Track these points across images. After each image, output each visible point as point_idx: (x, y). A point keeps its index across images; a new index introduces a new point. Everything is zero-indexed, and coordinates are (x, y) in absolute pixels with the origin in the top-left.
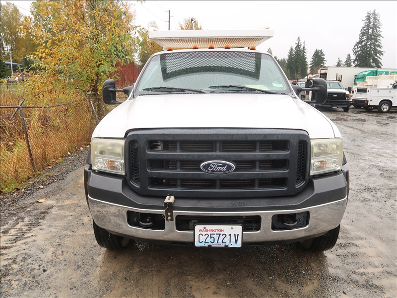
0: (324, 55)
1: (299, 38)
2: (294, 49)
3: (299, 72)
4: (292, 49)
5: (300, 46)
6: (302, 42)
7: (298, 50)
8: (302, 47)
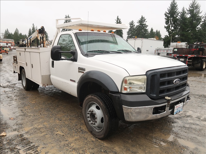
0: (47, 34)
1: (33, 24)
2: (31, 30)
3: (36, 42)
4: (30, 30)
5: (34, 29)
6: (35, 26)
7: (34, 31)
8: (36, 29)
